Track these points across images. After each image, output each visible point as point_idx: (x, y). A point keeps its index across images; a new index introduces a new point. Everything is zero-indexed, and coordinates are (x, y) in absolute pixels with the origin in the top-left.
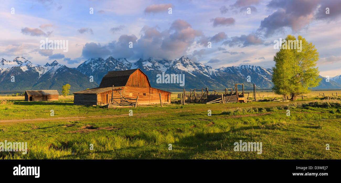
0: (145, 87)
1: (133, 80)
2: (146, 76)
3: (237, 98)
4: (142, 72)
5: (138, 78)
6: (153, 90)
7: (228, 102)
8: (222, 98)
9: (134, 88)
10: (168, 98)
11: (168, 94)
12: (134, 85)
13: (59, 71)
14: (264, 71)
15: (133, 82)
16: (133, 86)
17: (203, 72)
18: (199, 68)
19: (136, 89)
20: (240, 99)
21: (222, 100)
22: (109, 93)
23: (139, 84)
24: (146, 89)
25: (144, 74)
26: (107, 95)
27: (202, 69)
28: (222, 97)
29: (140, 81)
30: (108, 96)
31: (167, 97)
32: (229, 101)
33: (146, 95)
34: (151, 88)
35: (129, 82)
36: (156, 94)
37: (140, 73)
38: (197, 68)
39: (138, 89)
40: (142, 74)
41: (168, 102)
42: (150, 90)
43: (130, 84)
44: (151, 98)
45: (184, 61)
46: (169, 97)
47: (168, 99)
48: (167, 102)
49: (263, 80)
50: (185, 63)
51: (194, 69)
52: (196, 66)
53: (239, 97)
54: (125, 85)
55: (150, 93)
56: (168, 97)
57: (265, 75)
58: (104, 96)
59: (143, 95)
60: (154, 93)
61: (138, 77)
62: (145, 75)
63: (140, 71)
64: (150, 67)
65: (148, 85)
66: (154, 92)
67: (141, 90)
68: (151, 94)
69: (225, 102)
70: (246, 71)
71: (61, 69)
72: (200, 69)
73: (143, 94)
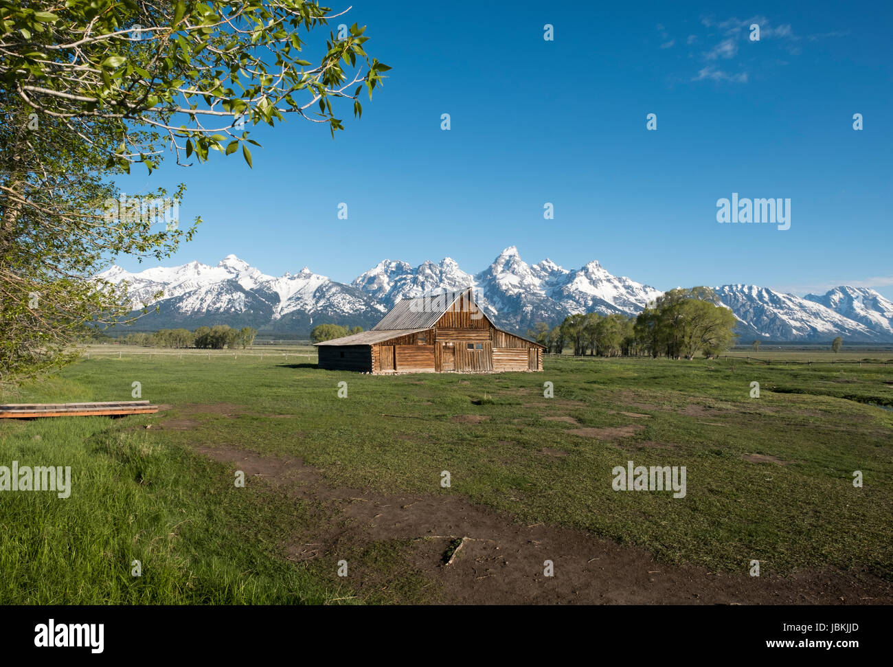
13: (322, 291)
14: (780, 299)
17: (636, 300)
18: (627, 290)
27: (633, 292)
38: (623, 291)
45: (593, 273)
49: (777, 320)
50: (593, 276)
51: (615, 293)
52: (620, 285)
57: (782, 308)
64: (515, 286)
70: (735, 298)
71: (325, 287)
72: (628, 292)
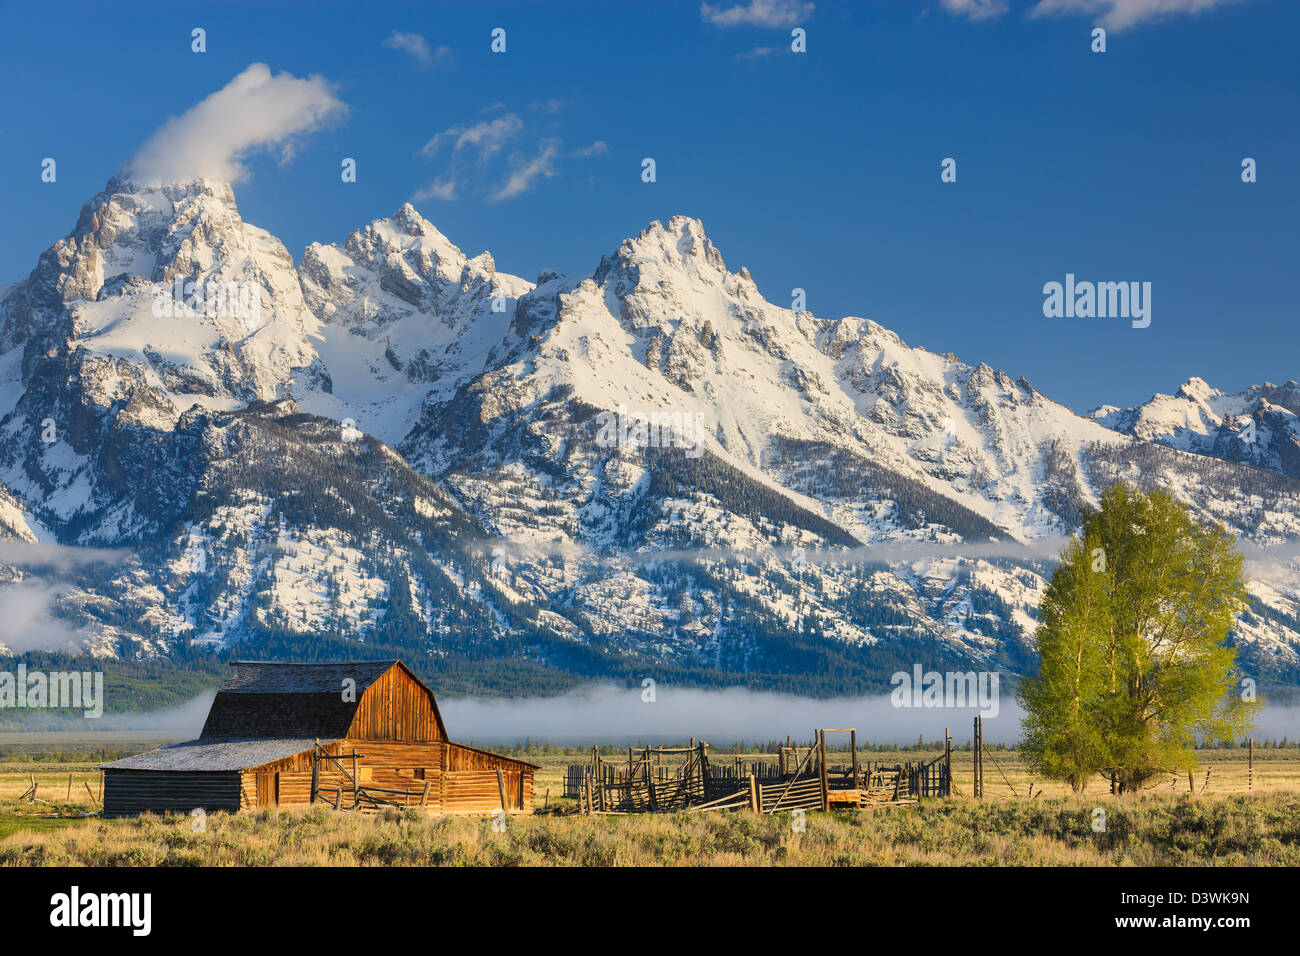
0: (424, 742)
1: (374, 710)
2: (427, 691)
3: (825, 791)
4: (411, 677)
5: (394, 702)
6: (456, 756)
7: (779, 806)
8: (750, 792)
9: (377, 746)
10: (522, 791)
11: (522, 773)
12: (379, 731)
15: (374, 720)
16: (376, 737)
18: (865, 399)
19: (387, 751)
20: (836, 795)
21: (750, 799)
22: (286, 768)
23: (398, 726)
24: (428, 748)
25: (419, 683)
26: (277, 776)
27: (902, 410)
28: (749, 785)
29: (405, 714)
30: (280, 779)
31: (516, 785)
32: (783, 806)
33: (426, 776)
34: (448, 746)
35: (358, 722)
36: (467, 772)
37: (403, 679)
38: (841, 401)
39: (395, 751)
40: (411, 686)
41: (522, 808)
42: (443, 751)
43: (363, 729)
44: (445, 791)
45: (662, 292)
46: (525, 784)
47: (522, 795)
48: (518, 810)
50: (660, 312)
51: (788, 414)
53: (831, 788)
54: (343, 736)
55: (443, 767)
56: (522, 786)
58: (266, 779)
59: (416, 777)
60: (460, 766)
61: (394, 697)
62: (422, 687)
63: (406, 671)
65: (436, 732)
66: (460, 762)
67: (408, 755)
68: (449, 774)
69: (761, 809)
72: (869, 412)
73: (416, 771)
